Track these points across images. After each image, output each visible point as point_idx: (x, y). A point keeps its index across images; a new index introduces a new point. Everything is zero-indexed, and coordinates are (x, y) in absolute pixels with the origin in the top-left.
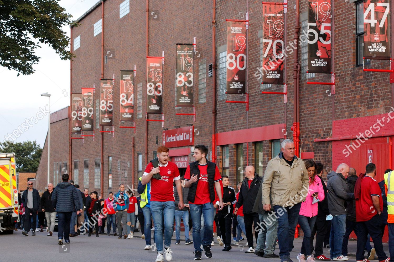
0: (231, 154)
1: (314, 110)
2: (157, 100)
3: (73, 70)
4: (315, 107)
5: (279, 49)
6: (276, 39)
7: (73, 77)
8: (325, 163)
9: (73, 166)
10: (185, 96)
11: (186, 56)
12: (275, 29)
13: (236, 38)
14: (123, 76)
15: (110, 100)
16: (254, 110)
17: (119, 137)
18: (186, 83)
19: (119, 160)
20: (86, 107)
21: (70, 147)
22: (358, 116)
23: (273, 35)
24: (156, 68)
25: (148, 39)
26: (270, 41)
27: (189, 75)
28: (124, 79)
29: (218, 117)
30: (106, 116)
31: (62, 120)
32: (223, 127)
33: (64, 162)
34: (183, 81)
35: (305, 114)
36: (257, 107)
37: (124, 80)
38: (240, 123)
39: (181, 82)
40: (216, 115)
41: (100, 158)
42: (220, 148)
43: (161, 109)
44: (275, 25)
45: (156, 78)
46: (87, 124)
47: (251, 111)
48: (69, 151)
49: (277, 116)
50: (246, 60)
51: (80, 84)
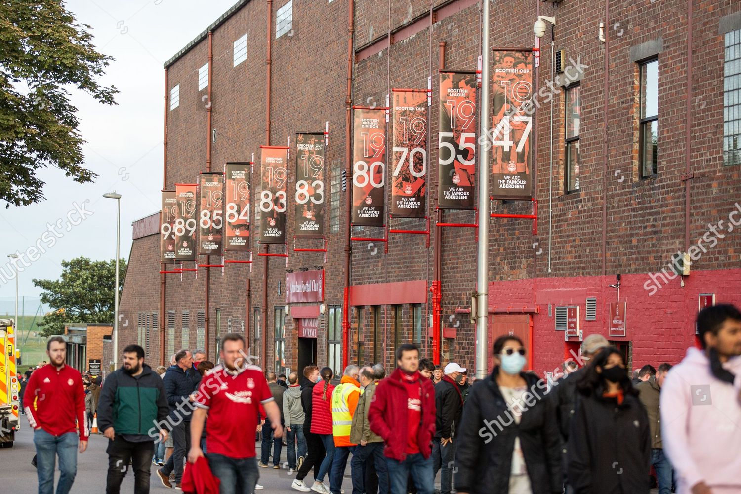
0: (367, 322)
1: (457, 264)
2: (276, 220)
3: (169, 146)
4: (458, 259)
5: (419, 163)
6: (414, 146)
7: (169, 159)
8: (467, 347)
9: (167, 321)
10: (310, 220)
11: (313, 153)
12: (413, 130)
13: (369, 137)
14: (232, 172)
15: (218, 209)
16: (394, 253)
17: (230, 276)
18: (312, 199)
19: (230, 317)
20: (183, 218)
21: (163, 285)
22: (501, 278)
23: (409, 140)
24: (275, 166)
25: (270, 112)
26: (405, 150)
27: (317, 185)
28: (233, 177)
29: (353, 259)
30: (211, 238)
31: (151, 235)
32: (358, 276)
33: (154, 313)
34: (307, 195)
35: (448, 268)
36: (396, 249)
37: (234, 180)
38: (377, 272)
39: (303, 197)
40: (350, 255)
41: (204, 311)
42: (354, 311)
43: (283, 235)
44: (412, 124)
45: (277, 182)
46: (185, 248)
47: (390, 256)
48: (161, 294)
49: (418, 266)
50: (386, 172)
51: (179, 173)
